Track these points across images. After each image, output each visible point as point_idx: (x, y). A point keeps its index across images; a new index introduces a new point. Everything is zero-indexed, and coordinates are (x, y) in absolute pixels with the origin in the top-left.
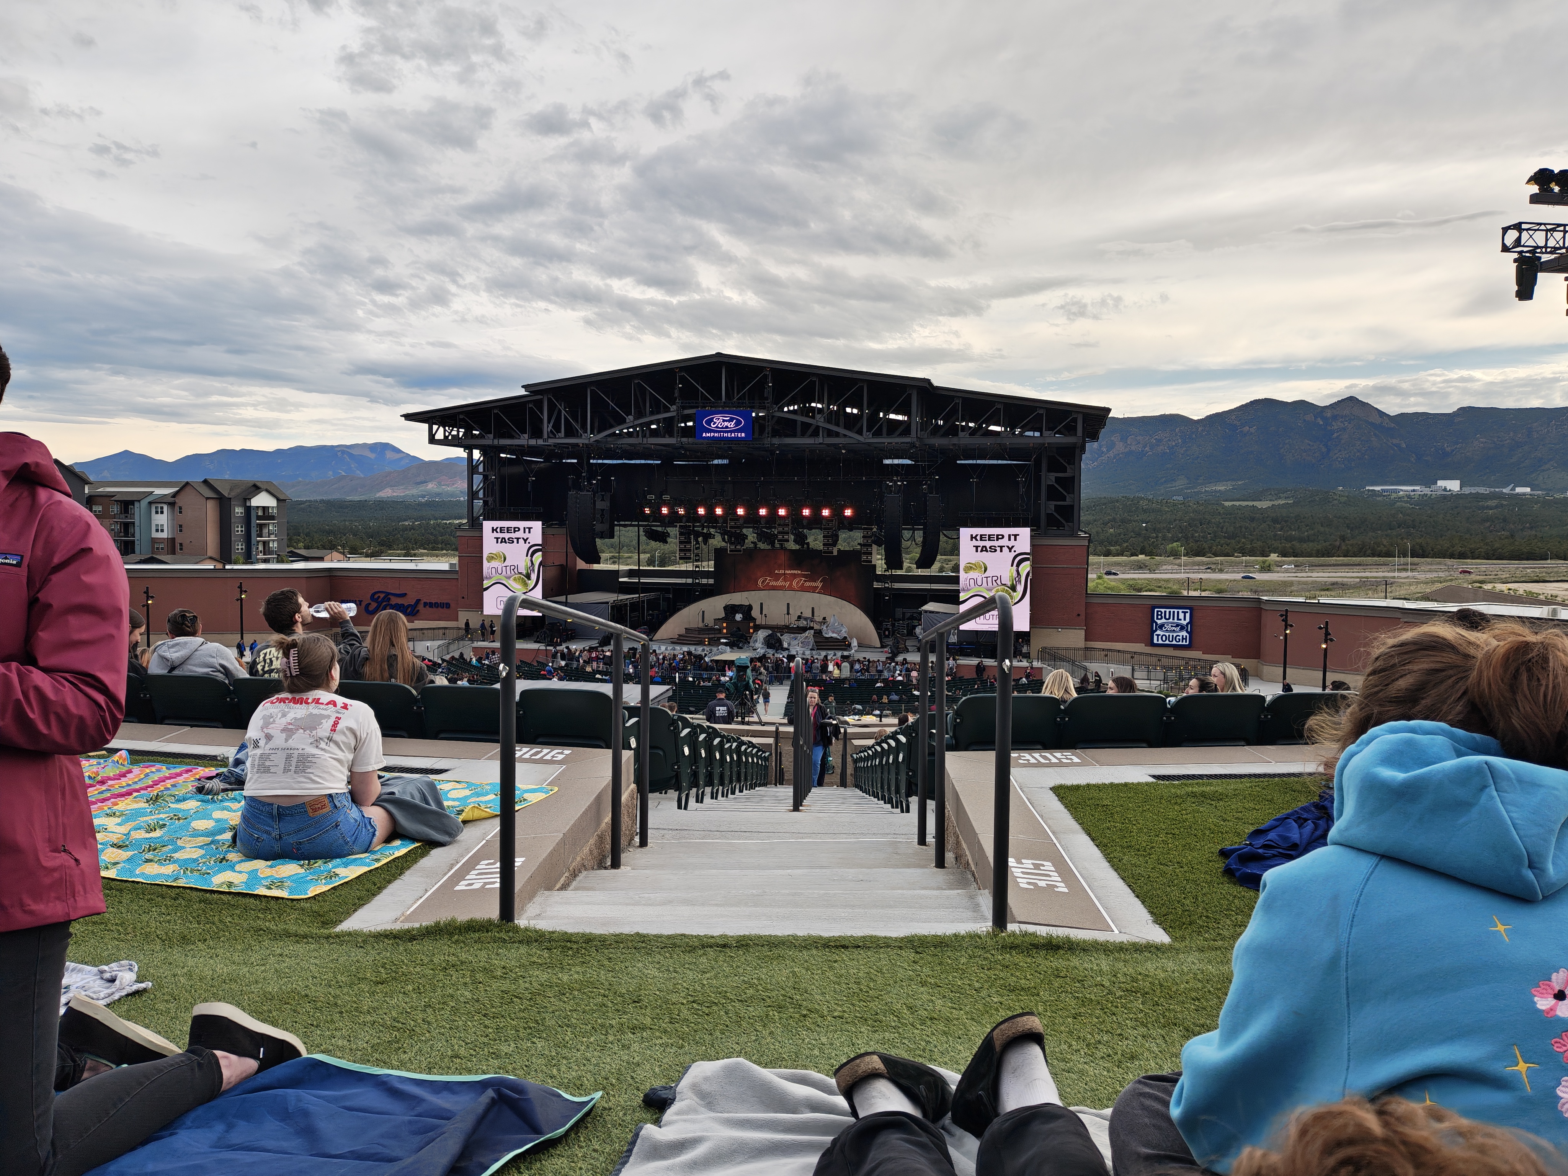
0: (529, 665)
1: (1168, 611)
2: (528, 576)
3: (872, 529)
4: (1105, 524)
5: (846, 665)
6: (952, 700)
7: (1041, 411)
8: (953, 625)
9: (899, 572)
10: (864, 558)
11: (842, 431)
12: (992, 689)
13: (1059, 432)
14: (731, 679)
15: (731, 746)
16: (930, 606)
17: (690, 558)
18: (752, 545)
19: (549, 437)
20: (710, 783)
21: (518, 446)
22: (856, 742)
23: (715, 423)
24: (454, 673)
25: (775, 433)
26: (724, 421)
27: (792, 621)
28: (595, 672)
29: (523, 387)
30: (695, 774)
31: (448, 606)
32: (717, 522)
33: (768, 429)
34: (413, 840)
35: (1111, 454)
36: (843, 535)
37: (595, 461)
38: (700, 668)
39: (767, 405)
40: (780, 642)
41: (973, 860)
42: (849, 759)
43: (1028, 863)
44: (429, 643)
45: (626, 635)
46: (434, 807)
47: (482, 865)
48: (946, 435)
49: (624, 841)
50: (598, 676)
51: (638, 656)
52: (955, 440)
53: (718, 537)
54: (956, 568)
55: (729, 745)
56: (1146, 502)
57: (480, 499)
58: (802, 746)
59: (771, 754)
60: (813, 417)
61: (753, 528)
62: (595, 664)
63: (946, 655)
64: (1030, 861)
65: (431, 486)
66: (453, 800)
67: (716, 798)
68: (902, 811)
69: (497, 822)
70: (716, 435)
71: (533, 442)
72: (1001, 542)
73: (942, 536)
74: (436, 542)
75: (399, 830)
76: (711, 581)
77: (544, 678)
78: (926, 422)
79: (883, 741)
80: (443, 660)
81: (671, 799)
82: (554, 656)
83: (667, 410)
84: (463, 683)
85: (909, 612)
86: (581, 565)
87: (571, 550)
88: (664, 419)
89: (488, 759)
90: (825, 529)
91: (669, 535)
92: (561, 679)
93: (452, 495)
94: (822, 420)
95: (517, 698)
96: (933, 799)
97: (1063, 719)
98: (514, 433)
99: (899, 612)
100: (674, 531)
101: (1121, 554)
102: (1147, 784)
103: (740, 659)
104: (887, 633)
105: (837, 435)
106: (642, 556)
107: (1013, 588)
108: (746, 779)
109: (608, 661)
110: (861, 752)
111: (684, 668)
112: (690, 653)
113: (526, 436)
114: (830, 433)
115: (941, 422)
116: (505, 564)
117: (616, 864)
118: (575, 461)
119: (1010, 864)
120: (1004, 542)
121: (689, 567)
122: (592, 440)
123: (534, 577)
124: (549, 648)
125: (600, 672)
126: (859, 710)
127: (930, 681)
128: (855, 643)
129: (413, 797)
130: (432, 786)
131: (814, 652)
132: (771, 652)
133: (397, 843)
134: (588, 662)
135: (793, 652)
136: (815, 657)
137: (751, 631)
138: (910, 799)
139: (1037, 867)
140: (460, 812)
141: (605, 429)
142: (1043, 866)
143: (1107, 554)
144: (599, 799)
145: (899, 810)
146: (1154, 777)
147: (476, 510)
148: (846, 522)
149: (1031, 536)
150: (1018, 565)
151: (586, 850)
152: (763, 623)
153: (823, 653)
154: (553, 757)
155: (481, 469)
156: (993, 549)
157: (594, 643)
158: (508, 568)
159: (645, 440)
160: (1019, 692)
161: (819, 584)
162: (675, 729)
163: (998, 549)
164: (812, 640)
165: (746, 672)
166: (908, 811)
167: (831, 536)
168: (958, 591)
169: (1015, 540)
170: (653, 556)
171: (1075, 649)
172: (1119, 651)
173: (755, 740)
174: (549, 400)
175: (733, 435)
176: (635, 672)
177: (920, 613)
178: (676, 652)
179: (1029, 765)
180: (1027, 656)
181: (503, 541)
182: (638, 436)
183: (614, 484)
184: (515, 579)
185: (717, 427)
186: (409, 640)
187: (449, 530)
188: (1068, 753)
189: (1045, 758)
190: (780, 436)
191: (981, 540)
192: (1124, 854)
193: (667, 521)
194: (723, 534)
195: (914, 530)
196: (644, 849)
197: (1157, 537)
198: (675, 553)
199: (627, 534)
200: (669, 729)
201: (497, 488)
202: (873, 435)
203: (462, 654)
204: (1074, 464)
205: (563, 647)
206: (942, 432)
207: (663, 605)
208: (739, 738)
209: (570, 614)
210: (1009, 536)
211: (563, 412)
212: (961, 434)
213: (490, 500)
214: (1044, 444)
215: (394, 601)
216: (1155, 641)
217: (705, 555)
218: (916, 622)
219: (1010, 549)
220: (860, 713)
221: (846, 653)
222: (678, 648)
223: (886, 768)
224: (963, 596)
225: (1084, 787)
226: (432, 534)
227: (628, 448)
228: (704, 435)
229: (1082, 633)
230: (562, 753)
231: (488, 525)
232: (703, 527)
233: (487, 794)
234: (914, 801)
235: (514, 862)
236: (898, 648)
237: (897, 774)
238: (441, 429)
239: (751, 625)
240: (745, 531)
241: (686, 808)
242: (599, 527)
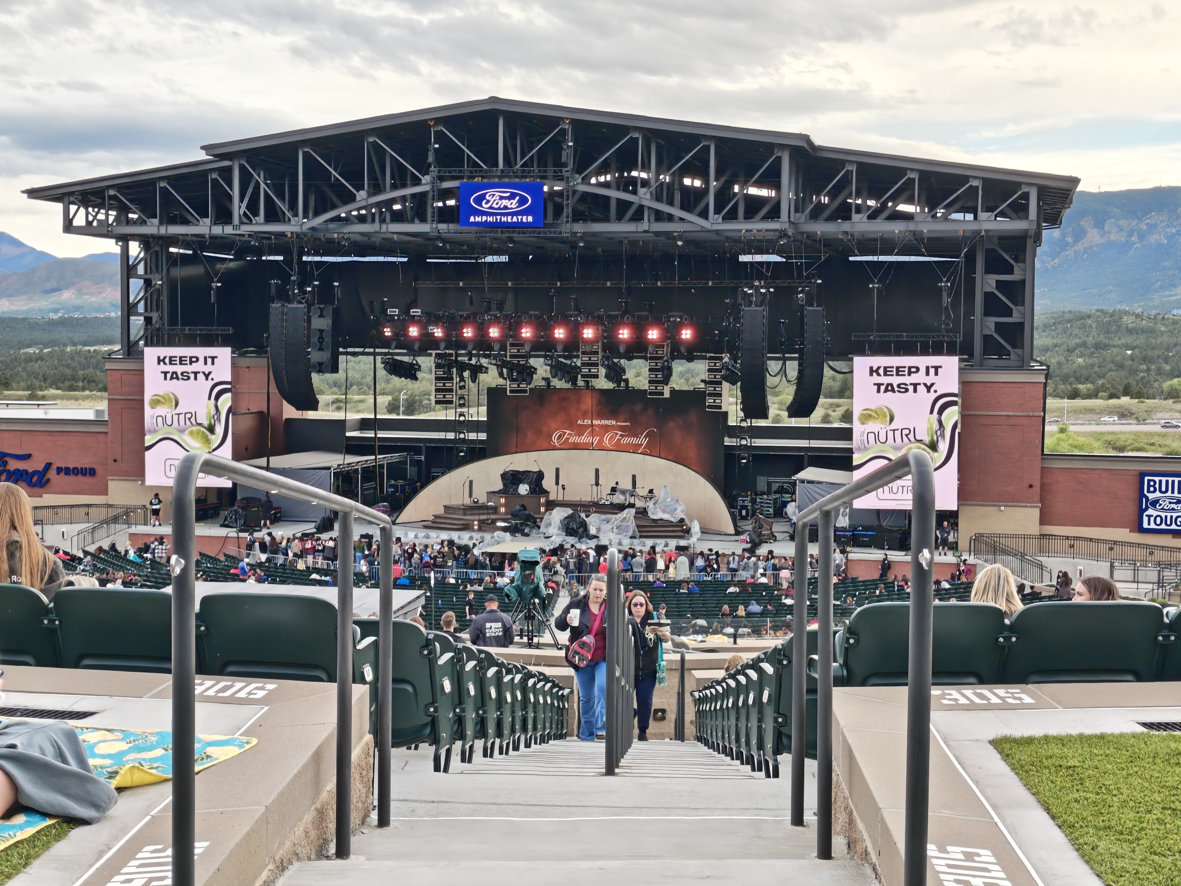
0: (214, 560)
1: (1164, 479)
2: (211, 429)
3: (721, 359)
4: (1070, 351)
5: (683, 560)
6: (842, 612)
7: (975, 183)
8: (843, 500)
9: (762, 423)
10: (710, 401)
11: (677, 212)
12: (902, 595)
13: (1002, 214)
14: (512, 581)
15: (513, 679)
16: (809, 473)
17: (451, 402)
18: (543, 383)
19: (241, 223)
20: (481, 732)
21: (196, 235)
22: (699, 674)
23: (488, 202)
24: (102, 571)
25: (578, 217)
26: (501, 198)
27: (603, 495)
28: (309, 571)
29: (203, 148)
30: (460, 721)
31: (92, 472)
32: (491, 349)
33: (567, 211)
34: (46, 815)
35: (1080, 246)
36: (679, 367)
37: (310, 259)
38: (466, 564)
39: (566, 174)
40: (584, 525)
41: (874, 847)
42: (688, 700)
43: (956, 852)
44: (64, 528)
45: (358, 515)
46: (74, 766)
47: (146, 853)
48: (831, 218)
49: (354, 818)
50: (314, 576)
51: (374, 547)
52: (846, 226)
53: (493, 371)
54: (848, 417)
55: (510, 677)
56: (1132, 318)
57: (140, 314)
58: (618, 679)
59: (572, 692)
60: (635, 192)
61: (545, 357)
62: (310, 559)
63: (833, 545)
64: (959, 849)
65: (67, 296)
66: (103, 757)
67: (491, 756)
68: (768, 776)
69: (168, 789)
70: (490, 219)
71: (217, 230)
72: (914, 378)
73: (826, 369)
74: (74, 378)
75: (24, 802)
76: (483, 436)
77: (235, 578)
78: (803, 198)
79: (738, 672)
80: (86, 553)
81: (424, 757)
82: (250, 547)
83: (417, 182)
84: (116, 586)
85: (777, 482)
86: (290, 412)
87: (274, 389)
88: (413, 195)
89: (154, 696)
90: (651, 358)
91: (419, 368)
92: (260, 580)
93: (98, 310)
94: (648, 196)
95: (197, 608)
96: (814, 757)
97: (1007, 639)
98: (190, 218)
99: (762, 482)
100: (427, 362)
101: (1092, 395)
102: (1134, 736)
103: (525, 551)
104: (744, 512)
105: (670, 218)
106: (380, 399)
107: (933, 446)
108: (535, 729)
109: (331, 555)
110: (705, 688)
111: (444, 565)
112: (451, 543)
113: (208, 221)
114: (659, 216)
115: (825, 200)
116: (178, 410)
117: (342, 852)
118: (281, 258)
119: (929, 853)
120: (919, 377)
121: (450, 415)
122: (305, 228)
123: (220, 429)
124: (242, 535)
125: (318, 571)
126: (701, 627)
127: (810, 584)
128: (696, 528)
129: (43, 752)
130: (72, 737)
131: (636, 541)
132: (572, 540)
133: (20, 819)
134: (302, 555)
135: (604, 541)
136: (638, 548)
137: (542, 509)
138: (779, 757)
139: (969, 857)
140: (113, 775)
141: (325, 211)
142: (979, 855)
143: (1074, 395)
144: (317, 756)
145: (763, 774)
146: (1144, 725)
147: (133, 331)
148: (683, 349)
149: (960, 369)
150: (941, 412)
151: (299, 831)
152: (560, 498)
153: (649, 542)
154: (249, 693)
155: (141, 270)
156: (903, 388)
157: (310, 528)
158: (182, 417)
159: (384, 226)
160: (940, 600)
161: (643, 440)
162: (430, 653)
163: (911, 388)
164: (632, 525)
165: (534, 570)
166: (776, 775)
167: (661, 370)
168: (850, 451)
169: (936, 374)
170: (396, 400)
171: (1025, 537)
172: (1091, 540)
173: (549, 671)
174: (242, 168)
175: (515, 219)
176: (370, 571)
177: (794, 484)
178: (430, 542)
179: (956, 707)
180: (954, 547)
181: (175, 376)
182: (373, 221)
183: (338, 293)
184: (191, 433)
185: (491, 208)
186: (36, 523)
187: (93, 361)
188: (1015, 690)
189: (982, 696)
190: (585, 221)
191: (885, 374)
192: (1100, 838)
193: (416, 346)
194: (500, 367)
195: (785, 360)
196: (384, 831)
197: (1148, 370)
198: (429, 395)
199: (357, 366)
200: (421, 653)
201: (164, 298)
202: (724, 218)
203: (113, 547)
204: (1024, 261)
205: (262, 534)
206: (826, 213)
207: (411, 471)
208: (524, 668)
209: (275, 483)
210: (927, 368)
211: (263, 185)
212: (856, 217)
213: (155, 316)
214: (980, 231)
215: (13, 465)
216: (1145, 525)
217: (473, 398)
218: (787, 497)
219: (929, 388)
220: (704, 631)
221: (683, 543)
222: (433, 534)
223: (743, 712)
224: (857, 459)
225: (1039, 740)
226: (68, 366)
227: (358, 238)
228: (472, 219)
229: (1035, 513)
230: (262, 688)
231: (151, 354)
232: (470, 356)
233: (151, 748)
234: (786, 761)
235: (193, 847)
236: (760, 535)
237: (760, 720)
238: (82, 211)
239: (543, 500)
240: (532, 362)
241: (446, 770)
242: (316, 356)
